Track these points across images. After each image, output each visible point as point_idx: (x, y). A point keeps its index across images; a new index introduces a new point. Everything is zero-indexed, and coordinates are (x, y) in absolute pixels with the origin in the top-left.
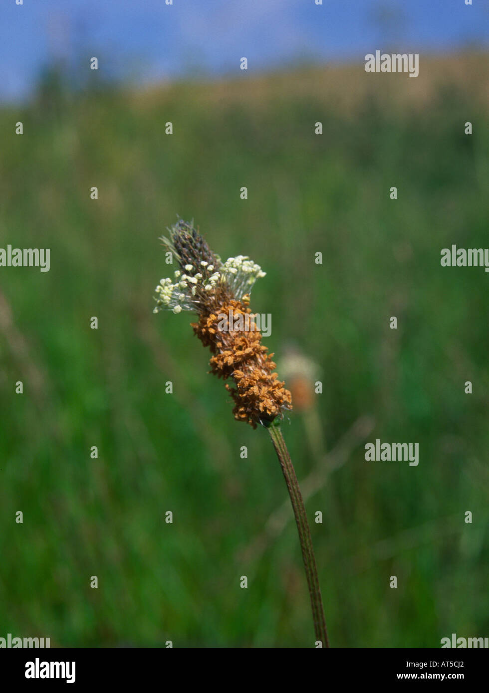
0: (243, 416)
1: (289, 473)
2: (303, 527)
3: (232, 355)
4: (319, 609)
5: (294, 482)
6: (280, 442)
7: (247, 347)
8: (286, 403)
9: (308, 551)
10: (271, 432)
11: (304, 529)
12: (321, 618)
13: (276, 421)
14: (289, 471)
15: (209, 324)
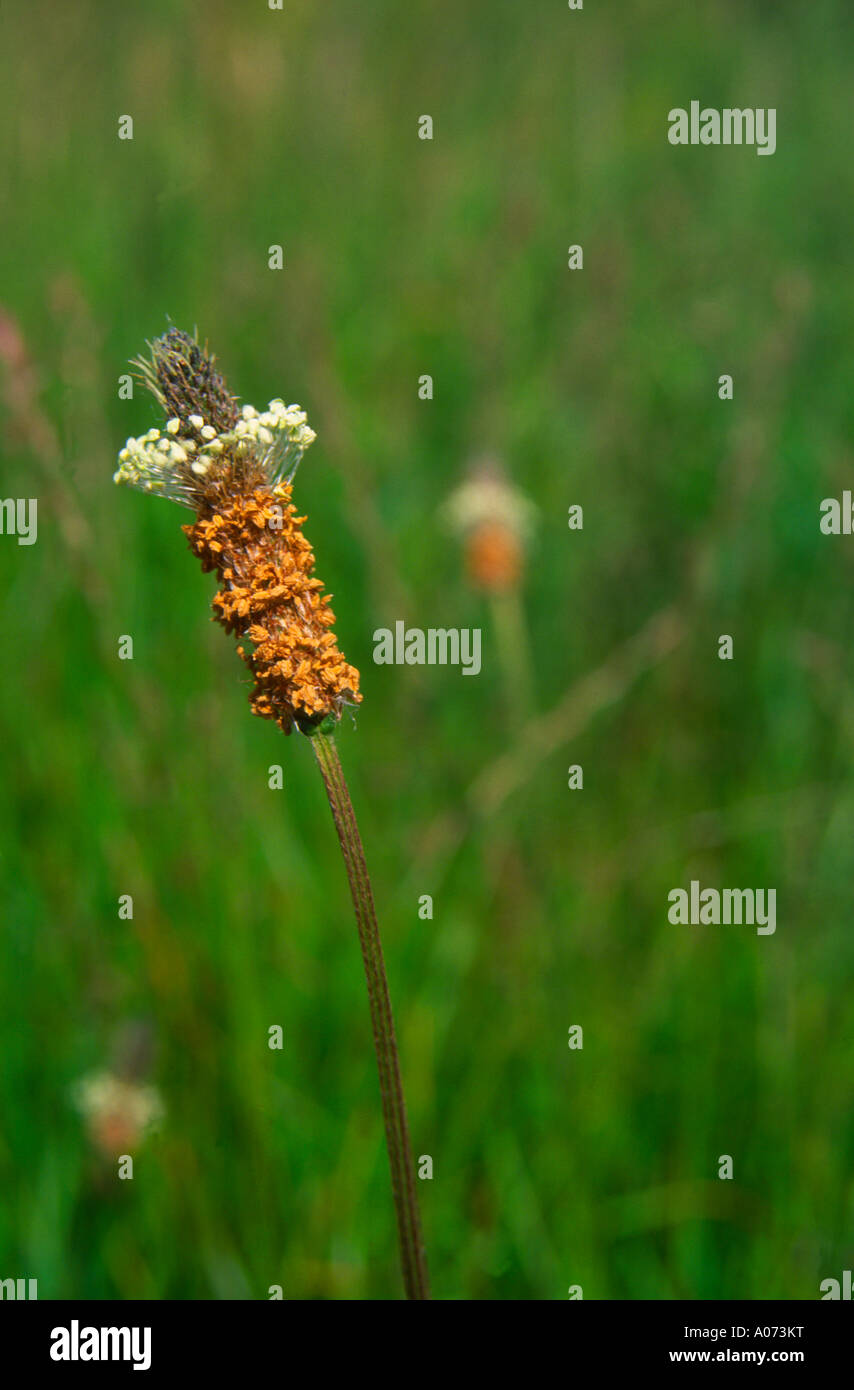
0: (265, 710)
1: (346, 824)
2: (367, 922)
3: (248, 596)
4: (392, 1069)
5: (353, 838)
6: (332, 765)
7: (278, 582)
8: (347, 694)
9: (374, 965)
10: (315, 744)
11: (368, 927)
12: (393, 1084)
13: (324, 725)
14: (344, 819)
15: (209, 535)
